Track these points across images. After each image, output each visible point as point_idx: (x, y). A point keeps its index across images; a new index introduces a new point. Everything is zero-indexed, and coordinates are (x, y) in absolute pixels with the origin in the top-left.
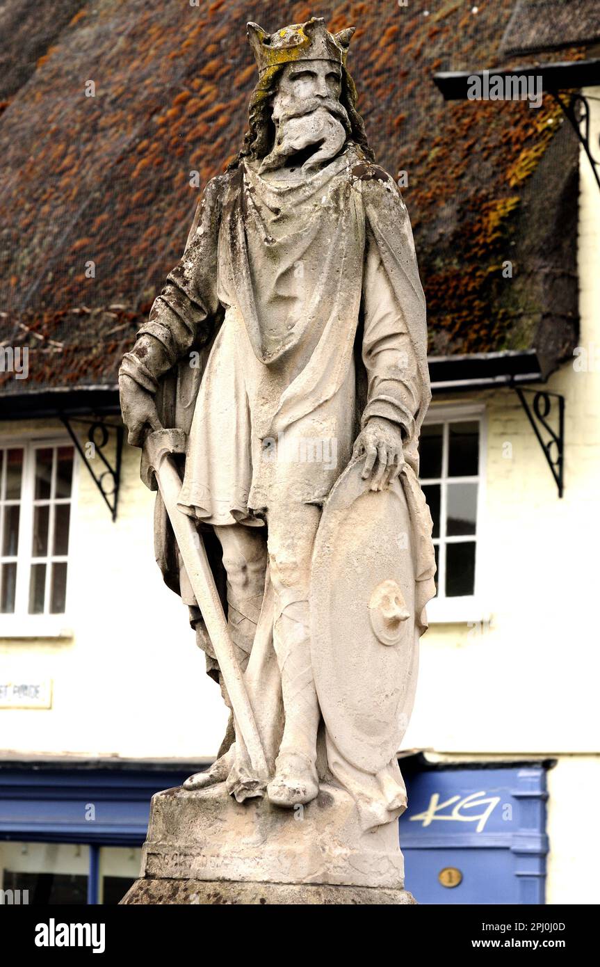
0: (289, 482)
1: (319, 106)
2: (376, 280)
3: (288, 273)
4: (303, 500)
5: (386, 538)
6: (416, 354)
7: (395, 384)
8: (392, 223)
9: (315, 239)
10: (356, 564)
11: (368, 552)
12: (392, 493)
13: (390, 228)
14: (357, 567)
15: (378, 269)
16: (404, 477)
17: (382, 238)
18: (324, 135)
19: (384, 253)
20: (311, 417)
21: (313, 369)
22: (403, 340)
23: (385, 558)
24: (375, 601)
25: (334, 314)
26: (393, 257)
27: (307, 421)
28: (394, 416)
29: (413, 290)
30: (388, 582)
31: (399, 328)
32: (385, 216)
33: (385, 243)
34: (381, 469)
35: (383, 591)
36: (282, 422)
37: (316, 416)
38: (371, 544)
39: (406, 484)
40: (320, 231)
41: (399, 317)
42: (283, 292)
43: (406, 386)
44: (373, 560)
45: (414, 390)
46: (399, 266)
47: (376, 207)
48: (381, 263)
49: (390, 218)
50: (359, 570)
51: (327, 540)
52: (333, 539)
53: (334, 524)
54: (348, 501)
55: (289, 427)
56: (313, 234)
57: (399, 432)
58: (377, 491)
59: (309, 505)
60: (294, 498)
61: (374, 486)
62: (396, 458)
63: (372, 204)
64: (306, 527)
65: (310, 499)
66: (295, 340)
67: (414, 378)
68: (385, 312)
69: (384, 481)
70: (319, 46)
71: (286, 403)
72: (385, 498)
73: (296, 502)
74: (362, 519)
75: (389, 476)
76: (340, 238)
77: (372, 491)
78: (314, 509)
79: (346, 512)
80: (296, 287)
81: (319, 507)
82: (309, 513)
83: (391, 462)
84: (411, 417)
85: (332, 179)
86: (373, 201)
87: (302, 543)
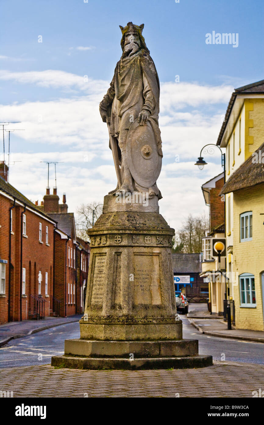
3: (123, 79)
5: (145, 136)
6: (153, 94)
8: (146, 66)
9: (129, 71)
11: (140, 139)
12: (147, 126)
16: (150, 122)
17: (144, 69)
18: (133, 48)
19: (145, 72)
20: (128, 110)
22: (150, 91)
23: (145, 140)
24: (143, 149)
25: (134, 87)
26: (147, 73)
27: (127, 111)
28: (147, 108)
29: (152, 80)
30: (146, 145)
31: (150, 89)
32: (145, 64)
34: (142, 120)
35: (144, 147)
36: (122, 112)
37: (129, 110)
40: (130, 69)
41: (149, 86)
42: (123, 83)
44: (142, 141)
46: (148, 75)
47: (143, 62)
50: (138, 143)
51: (129, 137)
52: (131, 136)
53: (131, 133)
54: (134, 128)
55: (123, 113)
56: (128, 70)
57: (149, 112)
58: (142, 125)
59: (126, 129)
60: (123, 128)
61: (141, 124)
62: (146, 117)
63: (142, 62)
64: (125, 134)
65: (126, 128)
66: (124, 94)
67: (152, 100)
68: (147, 86)
69: (143, 123)
70: (131, 28)
71: (122, 108)
72: (145, 127)
73: (123, 129)
74: (139, 132)
75: (145, 122)
76: (135, 70)
77: (141, 125)
78: (127, 130)
79: (134, 130)
80: (125, 82)
81: (128, 129)
82: (126, 131)
83: (145, 118)
84: (151, 108)
85: (134, 57)
86: (142, 61)
87: (124, 138)
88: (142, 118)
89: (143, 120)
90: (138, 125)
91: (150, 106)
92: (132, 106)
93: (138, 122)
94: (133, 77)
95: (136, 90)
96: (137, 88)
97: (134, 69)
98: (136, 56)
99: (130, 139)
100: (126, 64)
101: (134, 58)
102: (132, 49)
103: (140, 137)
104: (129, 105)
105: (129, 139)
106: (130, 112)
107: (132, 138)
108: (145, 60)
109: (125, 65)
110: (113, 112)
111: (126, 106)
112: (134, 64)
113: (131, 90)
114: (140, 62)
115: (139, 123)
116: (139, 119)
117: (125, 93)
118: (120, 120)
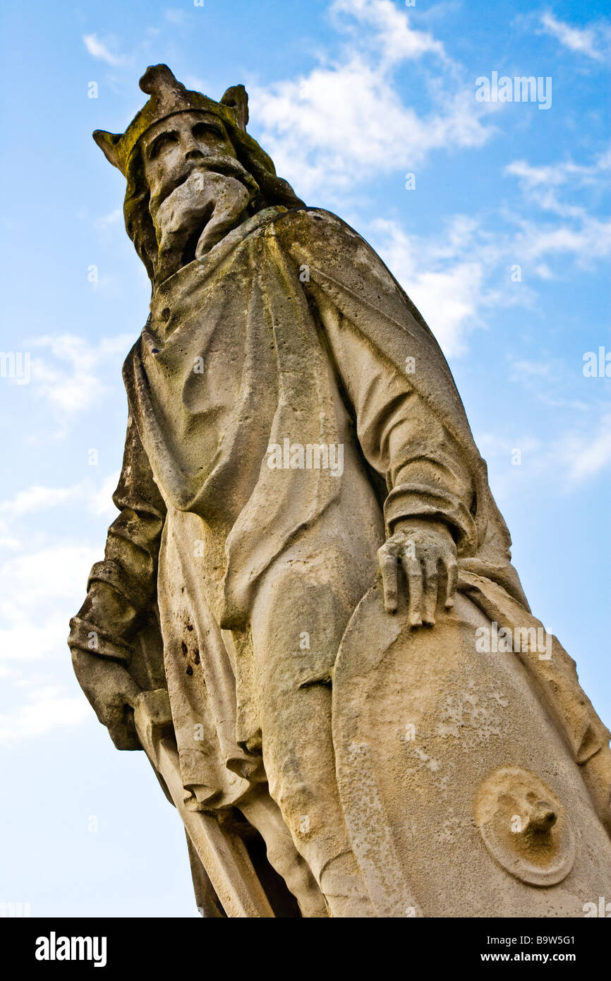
0: (270, 667)
1: (193, 167)
2: (342, 341)
3: (195, 382)
4: (294, 685)
5: (473, 699)
6: (435, 411)
7: (416, 465)
8: (335, 255)
9: (222, 317)
10: (424, 757)
11: (442, 730)
12: (463, 625)
13: (333, 262)
14: (429, 761)
15: (340, 326)
16: (477, 596)
17: (325, 279)
18: (210, 196)
19: (336, 298)
20: (285, 558)
21: (268, 489)
22: (412, 401)
23: (480, 733)
24: (486, 811)
25: (282, 402)
26: (351, 296)
27: (281, 568)
28: (422, 507)
29: (400, 328)
30: (503, 771)
31: (400, 387)
32: (320, 249)
33: (331, 283)
34: (415, 588)
35: (495, 788)
36: (241, 584)
37: (291, 555)
38: (444, 715)
39: (485, 605)
40: (226, 305)
41: (394, 374)
42: (201, 407)
43: (433, 462)
44: (456, 742)
45: (449, 461)
46: (364, 304)
47: (303, 244)
48: (341, 316)
49: (329, 249)
50: (434, 765)
51: (352, 731)
52: (364, 727)
53: (357, 701)
54: (372, 657)
55: (255, 586)
56: (216, 312)
57: (442, 530)
58: (426, 627)
59: (307, 686)
60: (282, 687)
61: (415, 619)
62: (440, 563)
63: (296, 245)
64: (311, 726)
65: (307, 677)
66: (225, 459)
67: (443, 446)
68: (371, 378)
69: (431, 607)
70: (169, 98)
71: (234, 554)
72: (451, 638)
73: (285, 693)
74: (411, 680)
75: (441, 598)
76: (260, 304)
77: (414, 629)
78: (317, 691)
79: (374, 675)
80: (213, 394)
81: (324, 684)
82: (313, 699)
83: (432, 570)
84: (456, 502)
85: (236, 245)
86: (296, 238)
87: (310, 753)
88: (413, 570)
89: (425, 587)
90: (394, 628)
91: (436, 491)
92: (305, 527)
93: (390, 604)
94: (257, 343)
95: (305, 420)
96: (309, 409)
97: (253, 297)
98: (245, 236)
99: (364, 744)
100: (189, 293)
101: (240, 248)
102: (210, 207)
103: (431, 718)
104: (278, 519)
105: (355, 746)
106: (303, 569)
107: (376, 741)
108: (313, 229)
109: (188, 300)
110: (171, 635)
111: (265, 532)
112: (245, 274)
113: (267, 426)
114: (284, 246)
115: (394, 612)
116: (388, 586)
117: (234, 453)
118: (241, 654)
